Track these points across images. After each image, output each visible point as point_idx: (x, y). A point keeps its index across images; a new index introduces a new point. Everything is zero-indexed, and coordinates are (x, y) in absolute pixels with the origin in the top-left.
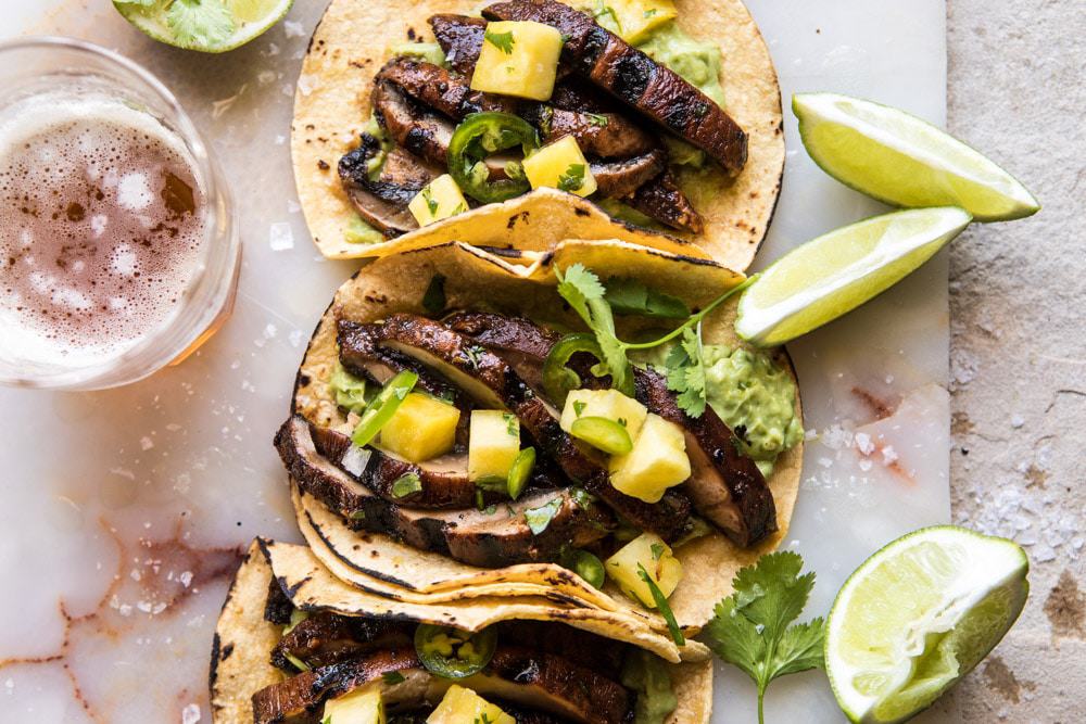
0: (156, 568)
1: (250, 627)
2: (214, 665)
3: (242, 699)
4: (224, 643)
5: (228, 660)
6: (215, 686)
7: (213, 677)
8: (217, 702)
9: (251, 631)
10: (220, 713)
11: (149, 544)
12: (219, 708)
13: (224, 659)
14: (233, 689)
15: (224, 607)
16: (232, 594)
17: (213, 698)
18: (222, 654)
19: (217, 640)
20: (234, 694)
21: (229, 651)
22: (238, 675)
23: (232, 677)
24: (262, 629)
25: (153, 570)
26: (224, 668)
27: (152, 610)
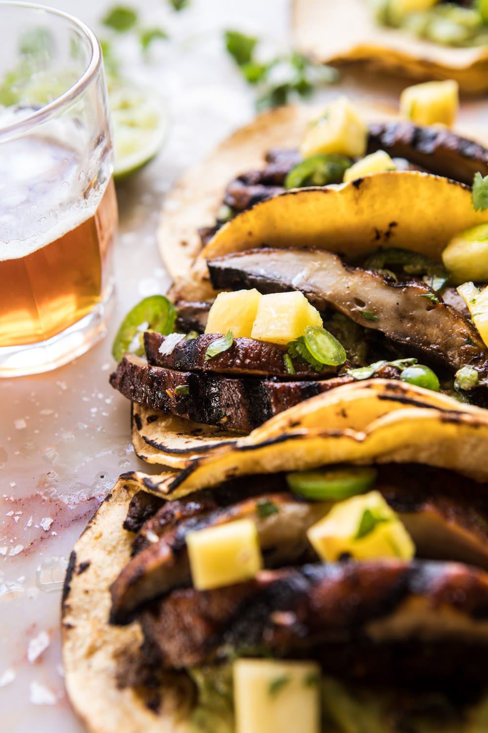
0: (17, 518)
1: (109, 548)
2: (69, 578)
3: (96, 617)
4: (81, 560)
5: (84, 575)
6: (68, 602)
7: (67, 591)
8: (69, 620)
9: (110, 552)
10: (71, 633)
11: (12, 499)
12: (69, 627)
13: (80, 573)
14: (87, 606)
15: (83, 533)
16: (91, 525)
17: (63, 615)
18: (77, 569)
19: (73, 557)
20: (87, 611)
21: (85, 567)
22: (93, 591)
23: (87, 592)
24: (121, 552)
25: (14, 519)
26: (78, 583)
27: (8, 551)
